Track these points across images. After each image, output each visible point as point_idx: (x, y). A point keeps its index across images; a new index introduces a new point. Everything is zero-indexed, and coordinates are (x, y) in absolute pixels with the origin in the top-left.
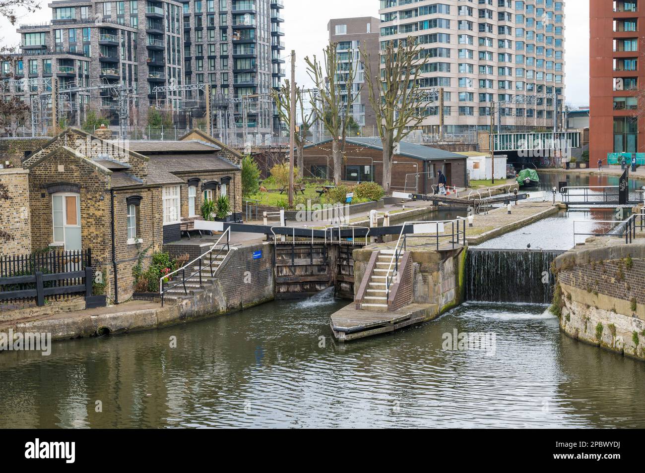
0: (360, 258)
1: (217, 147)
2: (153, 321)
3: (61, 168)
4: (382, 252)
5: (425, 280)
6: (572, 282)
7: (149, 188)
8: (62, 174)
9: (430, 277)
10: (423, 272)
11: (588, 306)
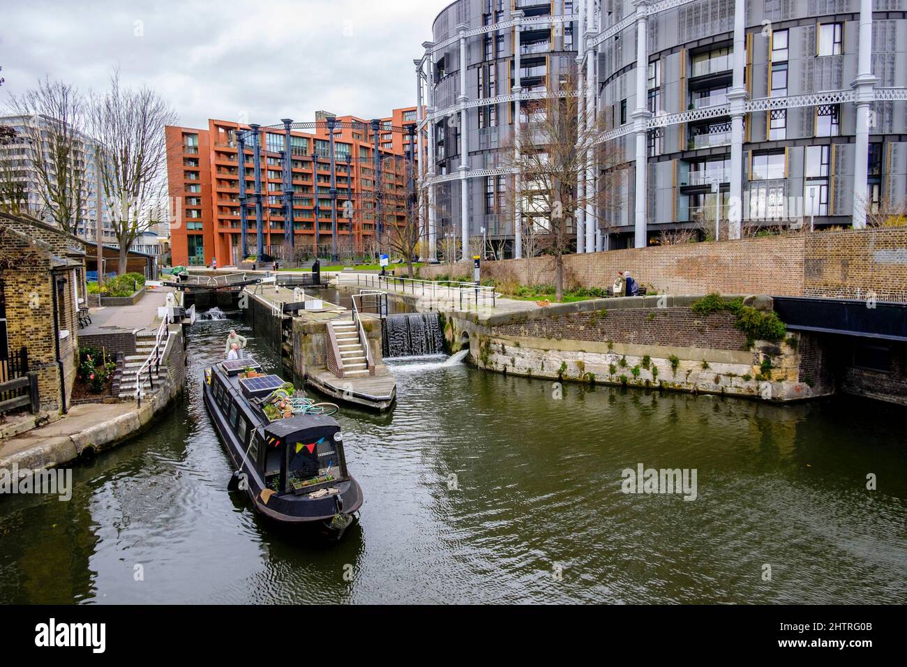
0: (312, 331)
2: (136, 425)
4: (334, 323)
5: (373, 346)
6: (523, 334)
9: (377, 342)
10: (371, 338)
11: (546, 350)
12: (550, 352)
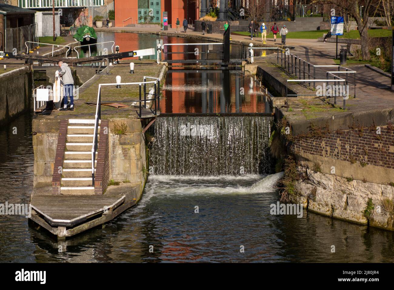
4: (72, 121)
9: (132, 150)
10: (124, 144)
11: (349, 180)
12: (354, 183)
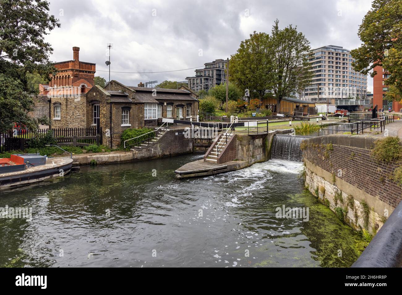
1: (190, 92)
2: (118, 159)
3: (94, 94)
4: (225, 134)
5: (242, 149)
6: (306, 157)
7: (136, 104)
8: (94, 96)
10: (242, 145)
11: (312, 172)
12: (314, 174)
